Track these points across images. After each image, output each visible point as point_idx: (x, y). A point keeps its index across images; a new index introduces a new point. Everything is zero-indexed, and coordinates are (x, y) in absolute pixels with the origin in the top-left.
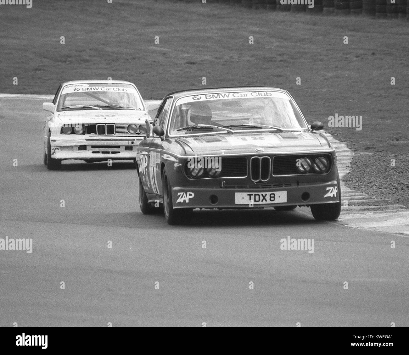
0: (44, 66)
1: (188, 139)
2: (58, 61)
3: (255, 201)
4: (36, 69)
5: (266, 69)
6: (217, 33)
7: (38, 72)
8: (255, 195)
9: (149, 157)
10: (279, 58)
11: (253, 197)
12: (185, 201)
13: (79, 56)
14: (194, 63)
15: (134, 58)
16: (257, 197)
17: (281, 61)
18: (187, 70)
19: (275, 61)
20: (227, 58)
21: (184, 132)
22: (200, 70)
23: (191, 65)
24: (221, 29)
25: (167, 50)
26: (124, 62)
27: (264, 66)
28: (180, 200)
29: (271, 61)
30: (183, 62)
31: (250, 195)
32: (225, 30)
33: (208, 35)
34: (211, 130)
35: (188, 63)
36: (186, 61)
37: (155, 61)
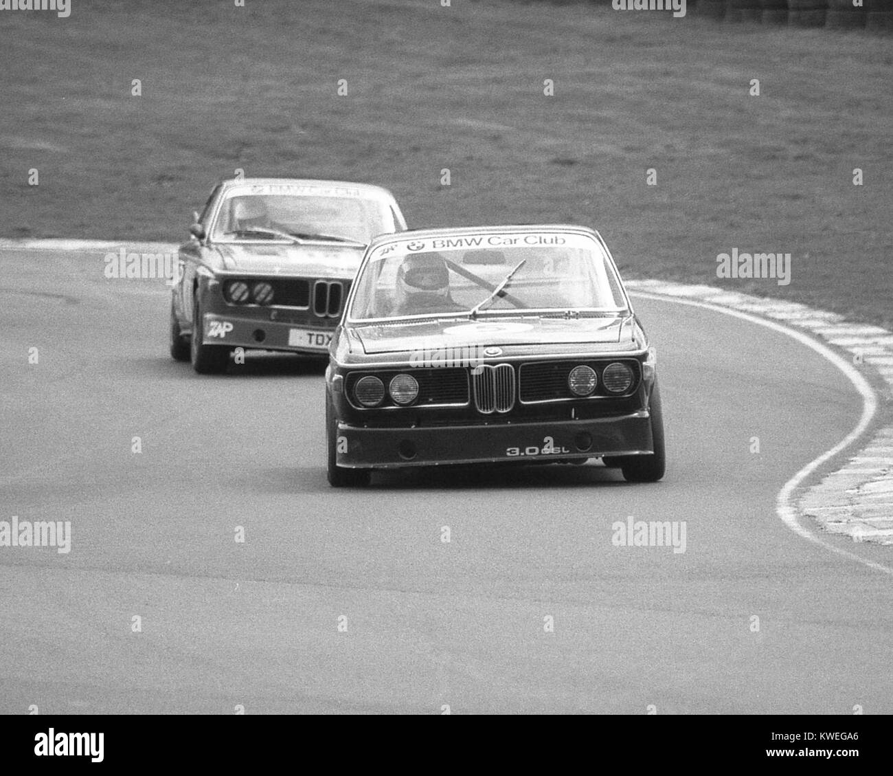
0: (183, 168)
1: (232, 247)
2: (218, 156)
3: (317, 343)
4: (161, 178)
5: (759, 178)
6: (631, 84)
7: (166, 184)
8: (318, 335)
9: (185, 269)
10: (794, 150)
11: (314, 338)
12: (219, 335)
13: (273, 143)
14: (571, 163)
15: (416, 149)
16: (320, 338)
17: (798, 158)
18: (553, 180)
19: (784, 158)
20: (658, 148)
21: (233, 236)
22: (587, 181)
23: (565, 168)
24: (643, 74)
25: (501, 127)
26: (390, 160)
27: (755, 172)
28: (213, 333)
29: (774, 157)
30: (542, 159)
31: (311, 335)
32: (651, 75)
33: (609, 88)
34: (271, 237)
35: (556, 162)
36: (553, 157)
37: (471, 158)
